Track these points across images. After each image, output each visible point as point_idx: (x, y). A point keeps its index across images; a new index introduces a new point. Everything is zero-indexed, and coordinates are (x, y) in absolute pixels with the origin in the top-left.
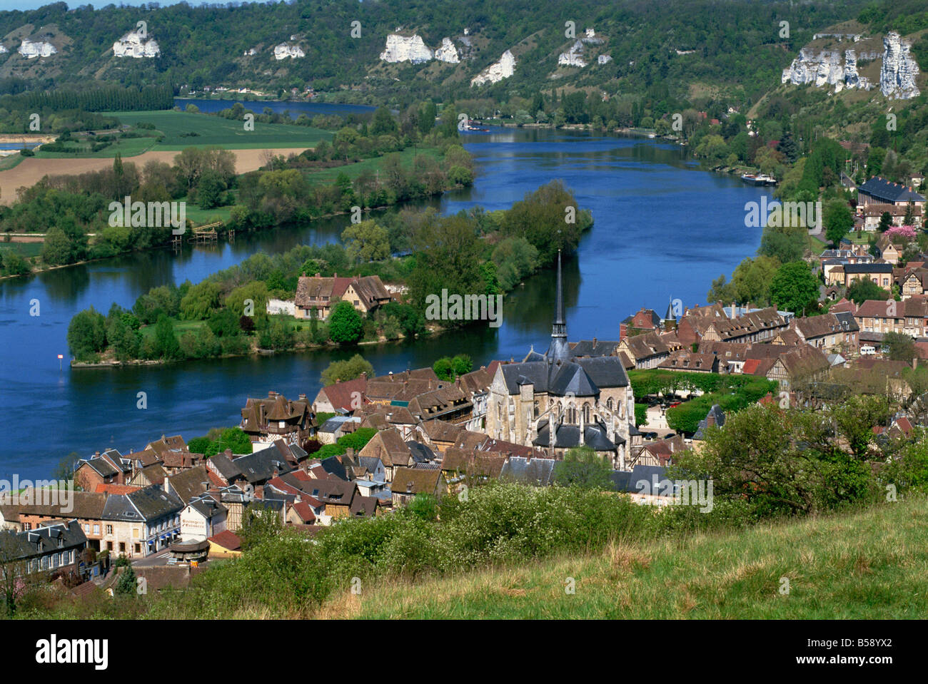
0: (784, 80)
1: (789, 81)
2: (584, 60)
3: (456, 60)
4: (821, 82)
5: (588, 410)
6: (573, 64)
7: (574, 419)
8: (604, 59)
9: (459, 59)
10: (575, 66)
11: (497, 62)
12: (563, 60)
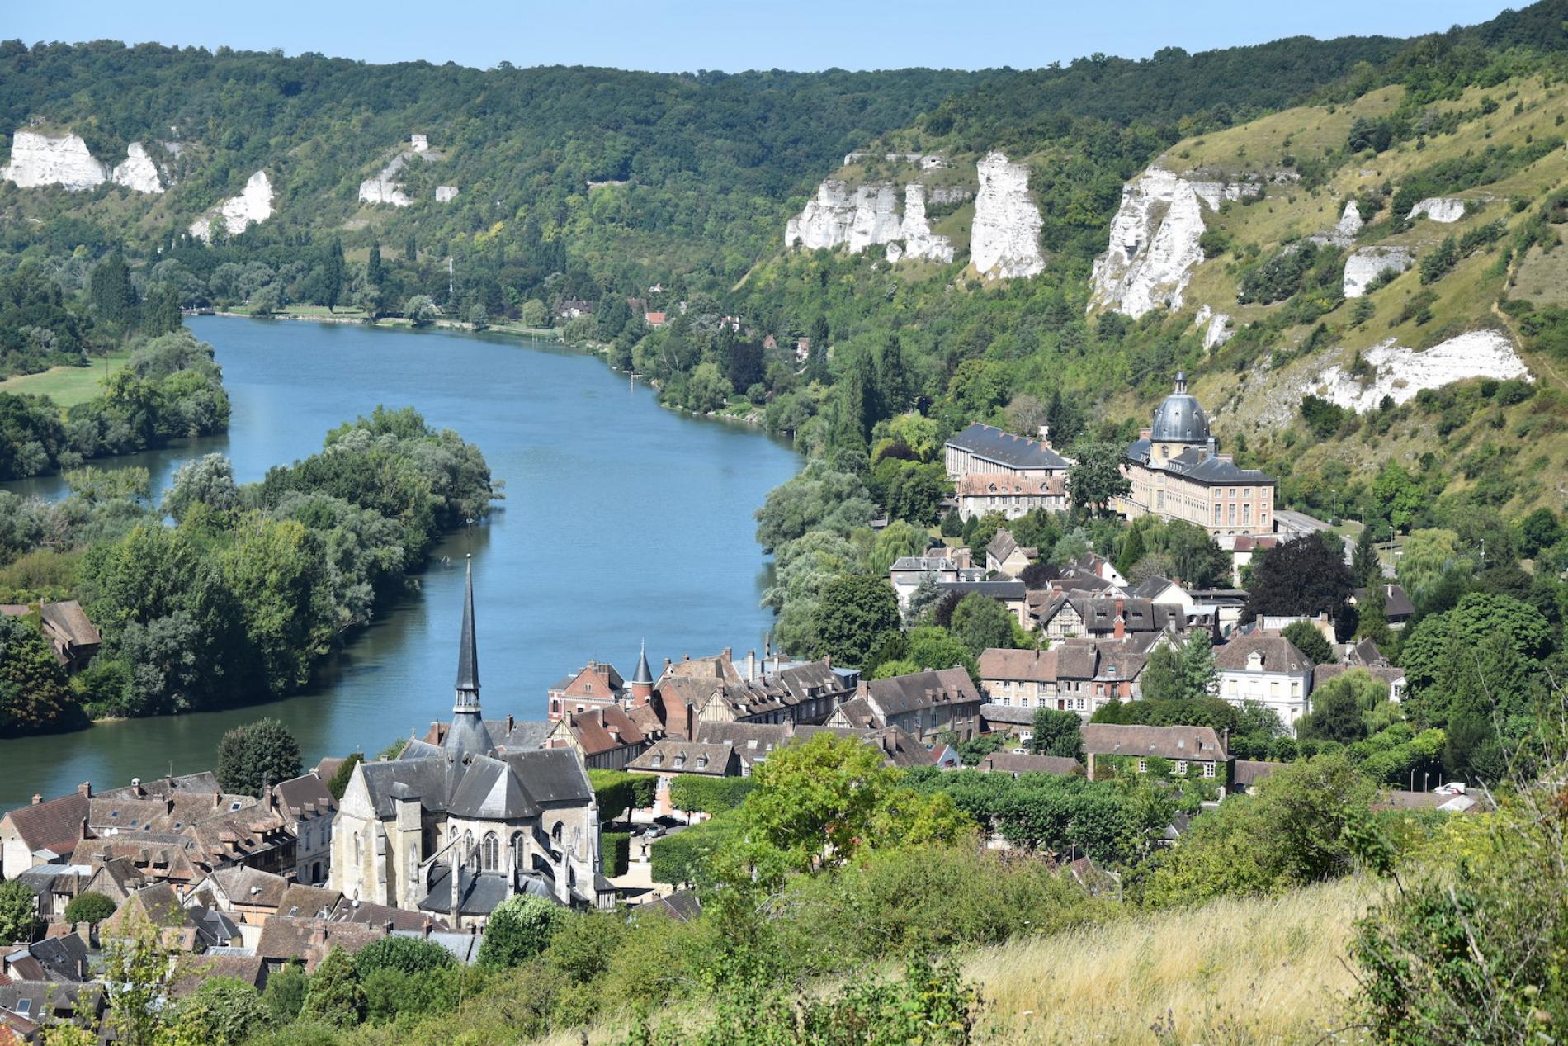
0: (789, 241)
1: (798, 242)
2: (408, 193)
3: (156, 187)
4: (857, 244)
5: (521, 845)
6: (388, 200)
7: (496, 861)
8: (446, 194)
9: (163, 185)
10: (391, 205)
11: (239, 195)
12: (371, 192)
